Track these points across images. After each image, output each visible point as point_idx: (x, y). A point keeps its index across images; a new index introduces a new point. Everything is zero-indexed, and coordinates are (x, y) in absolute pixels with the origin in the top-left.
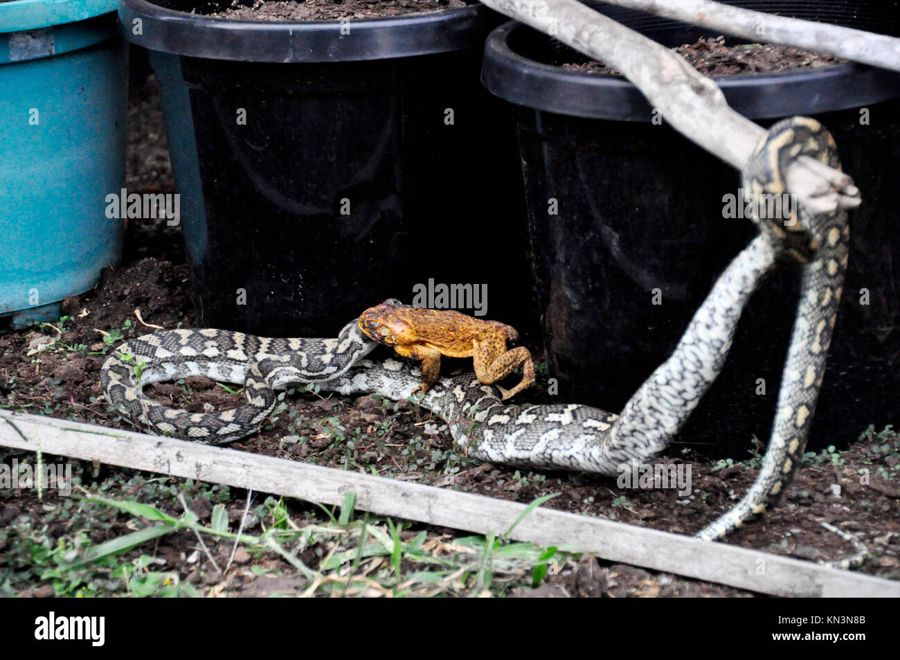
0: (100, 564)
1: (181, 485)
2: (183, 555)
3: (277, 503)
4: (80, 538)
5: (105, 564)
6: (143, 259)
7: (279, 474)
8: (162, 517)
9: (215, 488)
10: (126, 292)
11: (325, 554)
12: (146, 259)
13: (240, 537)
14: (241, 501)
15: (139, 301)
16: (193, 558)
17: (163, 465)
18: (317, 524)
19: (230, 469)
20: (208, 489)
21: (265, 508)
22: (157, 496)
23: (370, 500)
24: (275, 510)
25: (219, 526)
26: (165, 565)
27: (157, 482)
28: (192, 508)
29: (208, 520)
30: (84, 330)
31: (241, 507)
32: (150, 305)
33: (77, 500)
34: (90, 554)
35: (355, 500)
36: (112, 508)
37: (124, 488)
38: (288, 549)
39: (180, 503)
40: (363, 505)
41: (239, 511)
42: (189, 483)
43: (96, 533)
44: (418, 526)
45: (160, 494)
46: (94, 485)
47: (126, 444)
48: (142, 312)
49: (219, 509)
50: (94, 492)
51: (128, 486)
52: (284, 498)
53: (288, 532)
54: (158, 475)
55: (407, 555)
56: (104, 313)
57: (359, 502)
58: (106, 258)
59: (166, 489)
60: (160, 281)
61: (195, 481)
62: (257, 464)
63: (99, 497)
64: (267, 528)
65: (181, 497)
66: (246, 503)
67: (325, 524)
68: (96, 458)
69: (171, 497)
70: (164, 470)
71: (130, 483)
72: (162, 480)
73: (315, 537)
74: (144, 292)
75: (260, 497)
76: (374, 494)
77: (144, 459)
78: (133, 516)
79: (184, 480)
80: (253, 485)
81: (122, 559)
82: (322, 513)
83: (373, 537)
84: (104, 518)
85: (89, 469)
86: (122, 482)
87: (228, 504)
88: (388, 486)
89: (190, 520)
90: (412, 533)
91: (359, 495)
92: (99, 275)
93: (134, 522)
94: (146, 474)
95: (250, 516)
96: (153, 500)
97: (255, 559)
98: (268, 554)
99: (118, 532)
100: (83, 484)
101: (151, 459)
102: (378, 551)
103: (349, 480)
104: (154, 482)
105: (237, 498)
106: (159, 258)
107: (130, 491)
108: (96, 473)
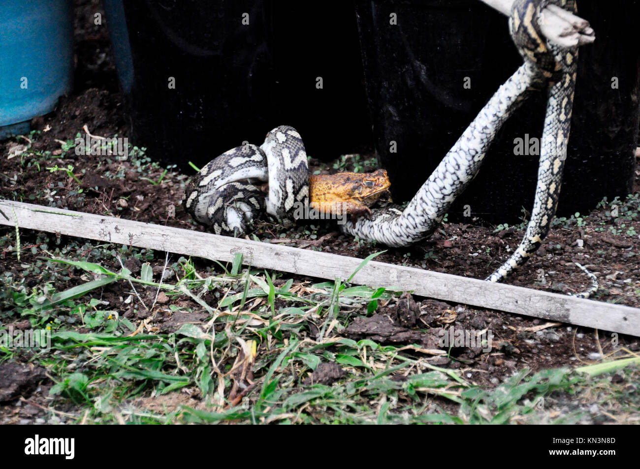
0: (63, 305)
1: (119, 249)
2: (121, 298)
3: (187, 262)
4: (48, 287)
5: (66, 305)
6: (89, 89)
7: (188, 241)
8: (106, 272)
9: (143, 251)
10: (77, 113)
11: (222, 297)
12: (90, 90)
13: (161, 285)
14: (162, 260)
15: (86, 119)
16: (128, 300)
17: (106, 235)
18: (216, 275)
19: (153, 237)
20: (138, 252)
21: (179, 265)
22: (102, 257)
23: (252, 258)
24: (185, 266)
25: (147, 277)
26: (109, 305)
27: (102, 248)
28: (127, 266)
29: (138, 274)
30: (48, 140)
31: (162, 264)
32: (95, 122)
33: (46, 261)
34: (55, 298)
35: (242, 258)
36: (70, 266)
37: (78, 252)
38: (195, 293)
39: (118, 262)
40: (248, 261)
41: (160, 267)
42: (124, 248)
43: (59, 284)
44: (287, 276)
45: (104, 256)
46: (57, 250)
47: (79, 221)
48: (89, 127)
49: (146, 266)
50: (57, 255)
51: (81, 251)
52: (192, 257)
53: (195, 281)
54: (102, 243)
55: (279, 296)
56: (62, 129)
57: (245, 260)
58: (62, 89)
59: (109, 252)
60: (100, 105)
61: (128, 247)
62: (172, 234)
63: (61, 259)
64: (180, 279)
65: (119, 258)
66: (165, 261)
67: (221, 275)
68: (58, 231)
69: (112, 257)
70: (106, 239)
71: (82, 248)
72: (105, 246)
73: (214, 284)
74: (90, 113)
75: (174, 257)
76: (255, 254)
77: (92, 231)
78: (86, 272)
79: (121, 246)
80: (170, 248)
81: (78, 301)
82: (220, 268)
83: (256, 284)
84: (64, 273)
85: (53, 239)
86: (77, 248)
87: (152, 263)
88: (266, 248)
89: (125, 274)
90: (283, 281)
91: (245, 255)
92: (57, 101)
93: (86, 276)
94: (94, 242)
95: (168, 271)
96: (99, 260)
97: (173, 300)
98: (181, 297)
99: (75, 282)
100: (49, 250)
101: (97, 232)
102: (259, 293)
103: (238, 244)
104: (99, 247)
105: (159, 258)
106: (100, 89)
107: (83, 254)
108: (59, 242)
